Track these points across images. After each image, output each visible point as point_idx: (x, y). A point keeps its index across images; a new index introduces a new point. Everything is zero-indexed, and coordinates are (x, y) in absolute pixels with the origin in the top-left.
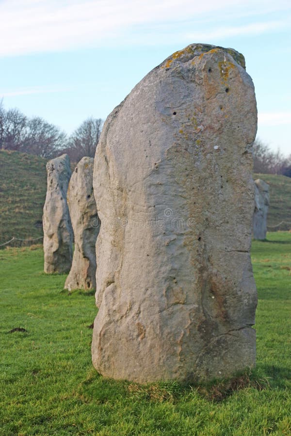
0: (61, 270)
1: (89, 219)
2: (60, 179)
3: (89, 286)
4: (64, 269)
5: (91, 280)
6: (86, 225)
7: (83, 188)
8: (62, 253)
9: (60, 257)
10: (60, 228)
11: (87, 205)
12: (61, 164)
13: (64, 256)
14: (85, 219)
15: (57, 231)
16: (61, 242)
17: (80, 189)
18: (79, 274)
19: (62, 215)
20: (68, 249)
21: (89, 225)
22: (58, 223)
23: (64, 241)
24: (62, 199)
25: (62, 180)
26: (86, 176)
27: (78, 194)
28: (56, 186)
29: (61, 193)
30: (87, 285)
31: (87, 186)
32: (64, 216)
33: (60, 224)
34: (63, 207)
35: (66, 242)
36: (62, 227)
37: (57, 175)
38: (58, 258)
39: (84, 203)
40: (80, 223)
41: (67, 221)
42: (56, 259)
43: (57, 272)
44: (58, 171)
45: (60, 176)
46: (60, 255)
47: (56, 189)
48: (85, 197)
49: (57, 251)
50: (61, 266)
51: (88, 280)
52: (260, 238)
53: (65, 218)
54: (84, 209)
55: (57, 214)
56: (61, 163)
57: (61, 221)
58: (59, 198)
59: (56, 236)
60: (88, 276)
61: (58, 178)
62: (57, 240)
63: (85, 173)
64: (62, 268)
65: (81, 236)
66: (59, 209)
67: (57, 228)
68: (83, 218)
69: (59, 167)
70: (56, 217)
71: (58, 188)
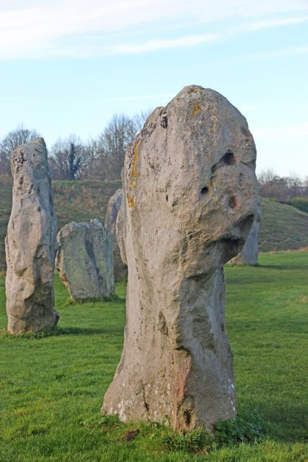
0: (37, 329)
1: (201, 251)
2: (36, 177)
3: (188, 422)
4: (42, 326)
5: (193, 407)
6: (190, 267)
7: (187, 167)
8: (39, 300)
9: (36, 307)
10: (36, 258)
11: (198, 215)
12: (36, 153)
13: (42, 305)
14: (190, 250)
15: (31, 263)
16: (38, 282)
17: (180, 172)
18: (152, 384)
19: (40, 237)
20: (50, 294)
21: (199, 267)
22: (34, 250)
23: (44, 280)
24: (39, 210)
25: (39, 179)
26: (195, 135)
27: (173, 184)
28: (28, 188)
29: (37, 199)
30: (183, 419)
31: (199, 162)
32: (43, 238)
33: (37, 251)
34: (42, 223)
35: (47, 282)
36: (41, 256)
37: (31, 170)
38: (32, 309)
39: (189, 208)
40: (175, 261)
41: (48, 246)
42: (29, 310)
43: (30, 332)
44: (31, 162)
45: (35, 171)
46: (36, 303)
47: (30, 193)
48: (195, 192)
49: (30, 298)
50: (37, 322)
51: (187, 406)
52: (252, 262)
53: (44, 242)
54: (188, 223)
55: (31, 234)
56: (36, 150)
57: (39, 247)
58: (36, 209)
59: (29, 271)
60: (185, 396)
61: (32, 175)
62: (32, 279)
63: (193, 128)
64: (39, 325)
65: (175, 294)
66: (34, 227)
67: (32, 259)
68: (185, 248)
69: (32, 158)
70: (30, 240)
71: (32, 192)
